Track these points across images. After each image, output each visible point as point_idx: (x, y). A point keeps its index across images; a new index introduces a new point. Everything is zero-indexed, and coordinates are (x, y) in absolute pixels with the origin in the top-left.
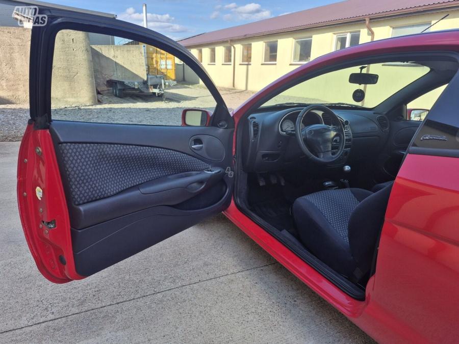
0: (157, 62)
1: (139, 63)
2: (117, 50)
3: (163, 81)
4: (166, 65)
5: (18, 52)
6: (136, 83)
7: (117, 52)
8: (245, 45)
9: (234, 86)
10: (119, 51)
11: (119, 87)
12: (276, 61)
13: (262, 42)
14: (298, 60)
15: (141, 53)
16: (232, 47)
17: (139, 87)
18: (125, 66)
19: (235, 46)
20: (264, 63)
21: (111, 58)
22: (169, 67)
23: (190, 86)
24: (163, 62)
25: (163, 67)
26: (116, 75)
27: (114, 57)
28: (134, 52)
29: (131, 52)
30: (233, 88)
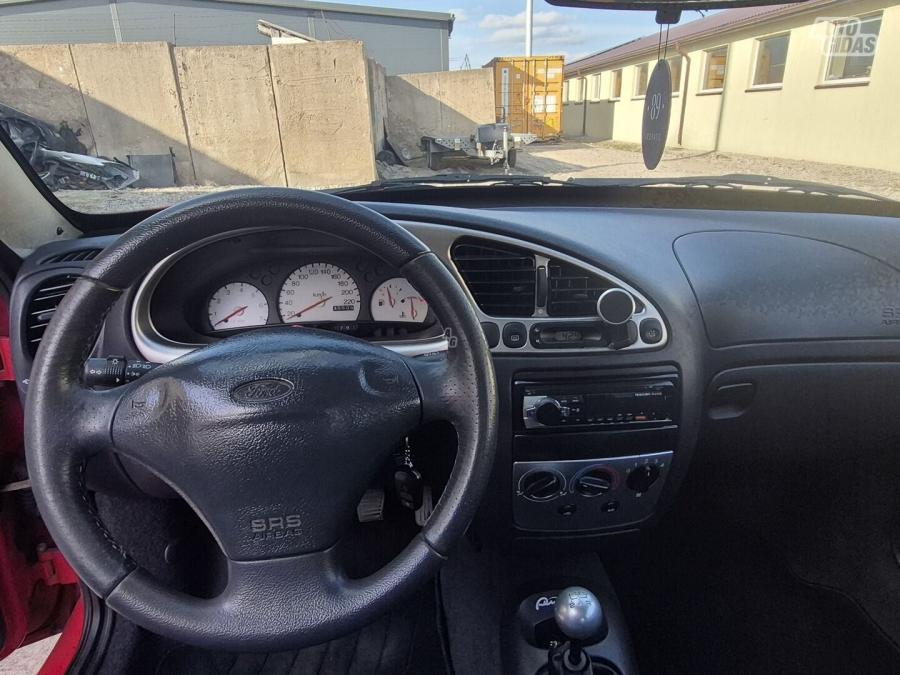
0: (527, 101)
1: (484, 104)
2: (445, 81)
3: (505, 134)
4: (545, 105)
5: (246, 91)
6: (457, 141)
7: (444, 85)
8: (711, 50)
9: (680, 142)
10: (449, 81)
11: (433, 149)
12: (781, 81)
13: (753, 39)
14: (841, 75)
15: (488, 84)
16: (684, 59)
17: (463, 147)
18: (458, 110)
19: (689, 54)
20: (752, 87)
21: (434, 95)
22: (551, 109)
23: (591, 145)
24: (539, 100)
25: (539, 109)
26: (440, 128)
27: (438, 94)
28: (476, 82)
29: (470, 82)
30: (678, 146)
